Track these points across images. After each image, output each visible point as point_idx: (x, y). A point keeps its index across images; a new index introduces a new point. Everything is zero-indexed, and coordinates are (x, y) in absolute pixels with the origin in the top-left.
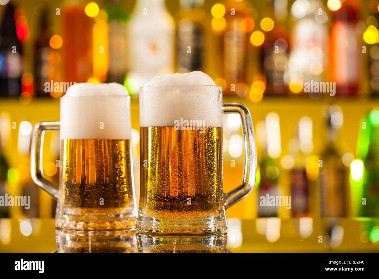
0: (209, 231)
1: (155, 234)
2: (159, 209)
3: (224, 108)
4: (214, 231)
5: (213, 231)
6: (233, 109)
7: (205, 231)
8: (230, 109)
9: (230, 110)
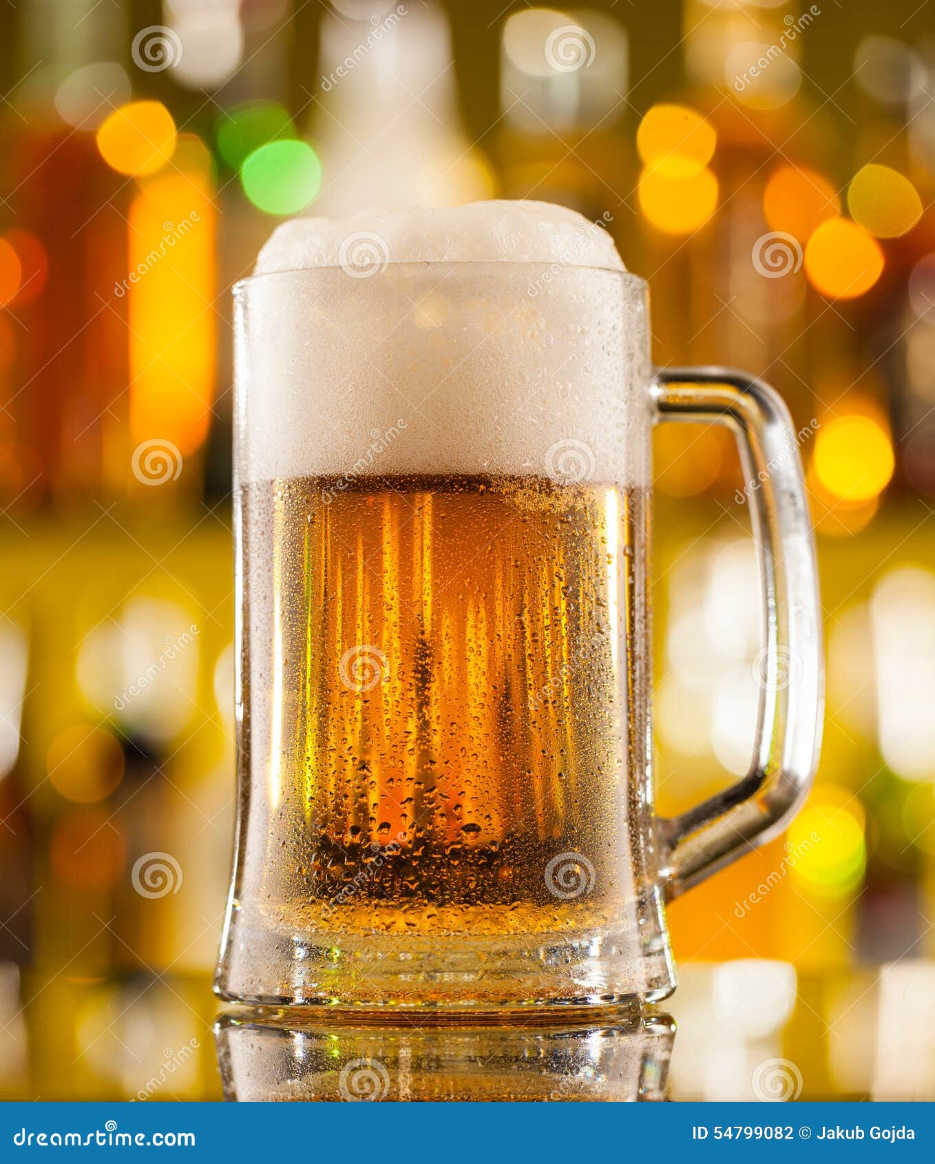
0: (575, 1001)
1: (302, 1018)
2: (324, 891)
3: (657, 392)
4: (602, 1002)
5: (596, 1000)
6: (706, 398)
7: (554, 1000)
8: (690, 397)
9: (685, 402)
